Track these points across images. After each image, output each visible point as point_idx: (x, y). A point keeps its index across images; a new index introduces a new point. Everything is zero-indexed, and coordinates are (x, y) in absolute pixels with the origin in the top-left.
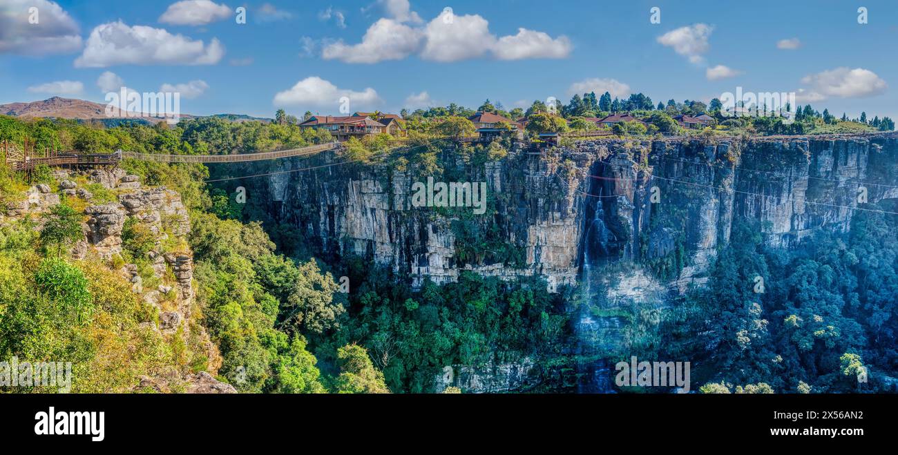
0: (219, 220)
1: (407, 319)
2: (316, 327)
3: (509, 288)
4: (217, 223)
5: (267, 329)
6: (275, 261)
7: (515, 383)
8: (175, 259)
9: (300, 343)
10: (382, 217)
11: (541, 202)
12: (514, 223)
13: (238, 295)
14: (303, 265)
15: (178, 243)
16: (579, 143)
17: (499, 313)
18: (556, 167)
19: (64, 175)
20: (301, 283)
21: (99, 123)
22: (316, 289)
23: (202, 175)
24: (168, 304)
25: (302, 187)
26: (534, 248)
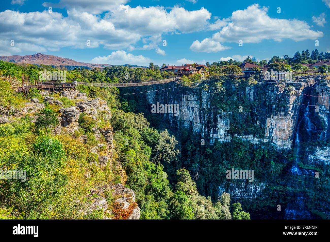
0: (124, 113)
1: (207, 157)
2: (167, 160)
3: (255, 147)
4: (123, 114)
5: (146, 162)
6: (149, 130)
7: (255, 195)
8: (105, 131)
9: (161, 167)
10: (197, 111)
11: (274, 106)
12: (259, 116)
13: (134, 146)
14: (162, 132)
15: (106, 124)
16: (297, 77)
17: (250, 159)
18: (283, 89)
19: (46, 94)
20: (161, 140)
21: (64, 68)
22: (167, 143)
23: (116, 93)
24: (102, 152)
25: (161, 98)
26: (269, 129)
